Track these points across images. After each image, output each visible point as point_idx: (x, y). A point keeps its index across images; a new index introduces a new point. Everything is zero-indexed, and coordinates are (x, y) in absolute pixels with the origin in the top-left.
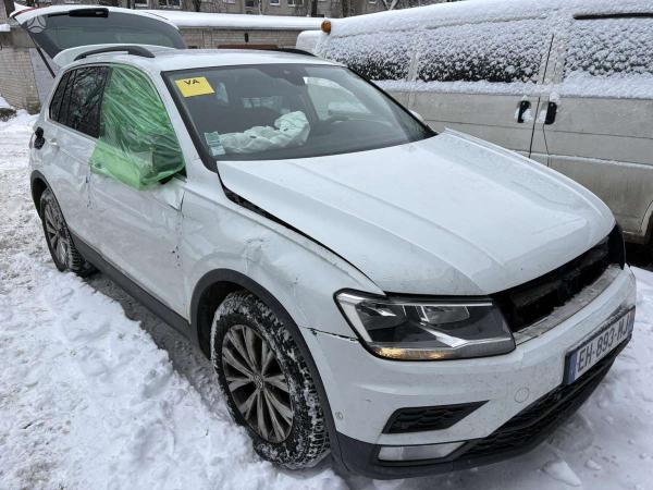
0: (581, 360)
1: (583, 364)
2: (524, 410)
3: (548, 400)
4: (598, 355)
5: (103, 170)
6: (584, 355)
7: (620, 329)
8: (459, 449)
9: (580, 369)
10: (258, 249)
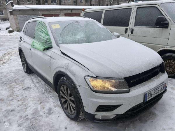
0: (149, 96)
1: (149, 97)
2: (132, 108)
3: (139, 106)
4: (154, 95)
5: (34, 47)
6: (150, 94)
7: (161, 89)
8: (115, 117)
9: (148, 98)
10: (68, 66)
